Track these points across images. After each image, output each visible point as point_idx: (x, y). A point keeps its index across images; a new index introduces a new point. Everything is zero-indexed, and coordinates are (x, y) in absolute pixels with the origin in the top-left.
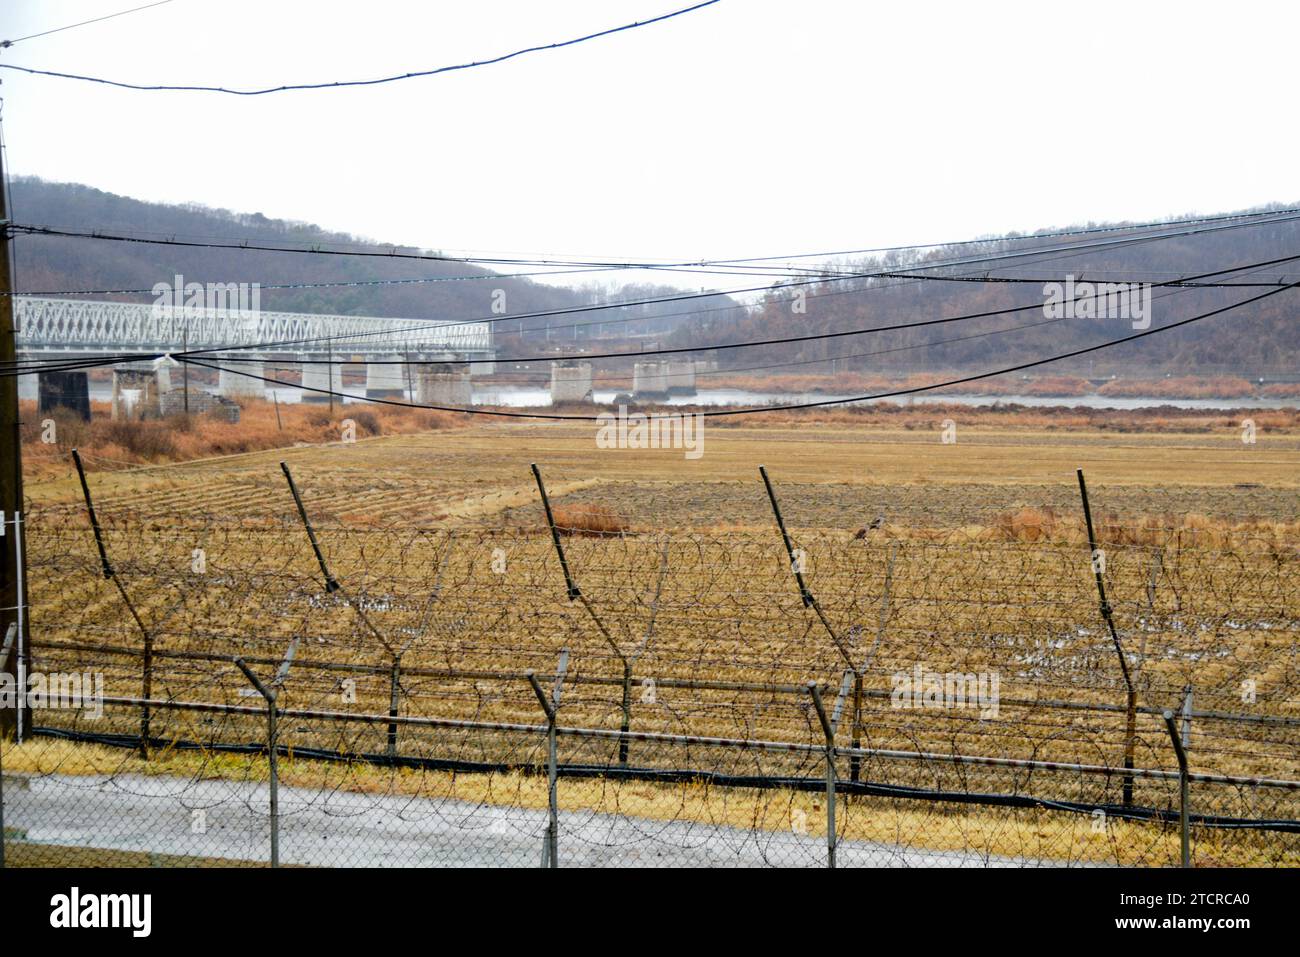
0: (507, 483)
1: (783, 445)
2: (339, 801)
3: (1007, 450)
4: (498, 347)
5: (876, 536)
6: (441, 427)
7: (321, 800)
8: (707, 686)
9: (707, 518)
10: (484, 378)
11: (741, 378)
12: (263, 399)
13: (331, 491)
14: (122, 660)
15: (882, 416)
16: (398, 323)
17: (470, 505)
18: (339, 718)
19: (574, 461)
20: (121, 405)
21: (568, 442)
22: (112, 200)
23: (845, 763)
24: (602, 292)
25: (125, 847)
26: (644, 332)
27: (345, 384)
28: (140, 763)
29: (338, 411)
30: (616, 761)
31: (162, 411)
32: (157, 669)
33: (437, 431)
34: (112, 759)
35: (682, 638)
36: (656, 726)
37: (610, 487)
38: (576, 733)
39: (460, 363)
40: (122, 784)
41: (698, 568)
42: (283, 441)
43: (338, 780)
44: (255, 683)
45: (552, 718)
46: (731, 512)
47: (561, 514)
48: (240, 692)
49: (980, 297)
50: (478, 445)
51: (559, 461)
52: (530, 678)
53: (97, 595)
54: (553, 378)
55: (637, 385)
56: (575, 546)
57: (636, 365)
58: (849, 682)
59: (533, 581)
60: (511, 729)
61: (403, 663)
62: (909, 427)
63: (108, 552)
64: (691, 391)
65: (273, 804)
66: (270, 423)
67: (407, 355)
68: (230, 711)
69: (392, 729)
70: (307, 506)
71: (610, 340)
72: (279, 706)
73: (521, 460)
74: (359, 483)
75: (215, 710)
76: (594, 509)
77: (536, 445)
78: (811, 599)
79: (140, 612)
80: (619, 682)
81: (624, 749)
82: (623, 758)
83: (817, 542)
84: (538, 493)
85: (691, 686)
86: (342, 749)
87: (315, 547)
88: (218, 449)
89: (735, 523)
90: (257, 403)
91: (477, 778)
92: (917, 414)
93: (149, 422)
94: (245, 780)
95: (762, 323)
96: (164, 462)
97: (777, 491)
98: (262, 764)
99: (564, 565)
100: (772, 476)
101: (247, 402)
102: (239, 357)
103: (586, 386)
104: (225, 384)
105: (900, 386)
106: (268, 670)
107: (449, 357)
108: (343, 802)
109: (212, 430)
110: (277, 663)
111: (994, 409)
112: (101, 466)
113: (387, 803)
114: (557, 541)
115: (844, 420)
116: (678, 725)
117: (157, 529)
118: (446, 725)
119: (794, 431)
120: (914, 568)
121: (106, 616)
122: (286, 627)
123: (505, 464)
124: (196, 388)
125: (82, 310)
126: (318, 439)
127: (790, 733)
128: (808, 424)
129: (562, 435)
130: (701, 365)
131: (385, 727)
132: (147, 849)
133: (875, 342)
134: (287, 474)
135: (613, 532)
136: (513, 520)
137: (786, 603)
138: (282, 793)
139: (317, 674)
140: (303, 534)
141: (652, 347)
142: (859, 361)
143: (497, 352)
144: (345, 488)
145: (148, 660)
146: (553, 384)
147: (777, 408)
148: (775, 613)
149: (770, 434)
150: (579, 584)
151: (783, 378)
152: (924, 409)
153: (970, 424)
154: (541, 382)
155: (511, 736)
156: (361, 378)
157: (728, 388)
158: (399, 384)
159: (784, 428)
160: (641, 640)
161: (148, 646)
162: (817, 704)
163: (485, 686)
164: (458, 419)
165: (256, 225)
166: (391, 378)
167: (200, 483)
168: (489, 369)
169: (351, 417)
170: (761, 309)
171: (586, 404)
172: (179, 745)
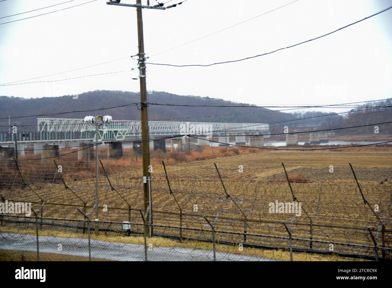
0: (274, 168)
1: (355, 156)
4: (271, 130)
5: (387, 183)
6: (256, 152)
7: (227, 256)
8: (335, 227)
9: (333, 177)
10: (268, 138)
11: (342, 137)
12: (209, 146)
14: (174, 216)
16: (244, 125)
17: (264, 174)
18: (231, 233)
19: (293, 162)
20: (173, 148)
21: (291, 156)
22: (171, 95)
23: (380, 252)
24: (300, 114)
26: (312, 125)
27: (230, 141)
28: (180, 244)
29: (228, 149)
30: (309, 248)
31: (183, 149)
32: (184, 219)
33: (255, 153)
34: (174, 243)
35: (327, 212)
36: (320, 238)
37: (304, 169)
38: (297, 239)
39: (261, 135)
40: (176, 250)
41: (331, 192)
42: (214, 157)
43: (231, 250)
44: (209, 223)
45: (290, 235)
46: (340, 176)
47: (290, 176)
48: (205, 225)
50: (266, 157)
51: (289, 161)
52: (284, 223)
53: (168, 198)
54: (287, 139)
55: (311, 140)
56: (294, 185)
57: (310, 134)
58: (380, 227)
59: (283, 195)
60: (279, 238)
61: (247, 218)
63: (171, 187)
64: (327, 141)
66: (210, 152)
67: (246, 133)
68: (203, 230)
69: (245, 236)
70: (221, 174)
71: (302, 128)
72: (215, 229)
73: (278, 161)
74: (234, 168)
75: (199, 230)
76: (300, 175)
77: (282, 157)
78: (367, 202)
79: (179, 203)
80: (309, 225)
81: (311, 244)
82: (311, 247)
83: (367, 185)
84: (284, 170)
85: (331, 227)
86: (232, 242)
87: (223, 186)
88: (197, 159)
89: (341, 179)
90: (207, 147)
91: (269, 251)
93: (180, 153)
94: (207, 250)
95: (348, 121)
96: (184, 163)
97: (354, 169)
98: (211, 245)
99: (292, 191)
100: (352, 165)
101: (204, 147)
102: (202, 136)
103: (296, 141)
104: (199, 142)
106: (212, 219)
107: (258, 134)
108: (233, 257)
109: (196, 154)
110: (214, 217)
112: (169, 164)
114: (289, 184)
115: (375, 149)
116: (327, 238)
117: (182, 181)
118: (260, 236)
119: (359, 152)
121: (171, 204)
122: (216, 207)
123: (274, 162)
124: (192, 143)
125: (164, 124)
126: (223, 156)
127: (361, 241)
128: (363, 151)
129: (289, 154)
130: (330, 133)
131: (243, 236)
134: (216, 166)
135: (305, 182)
136: (276, 178)
137: (358, 203)
138: (217, 254)
139: (225, 220)
140: (220, 182)
141: (315, 129)
143: (271, 131)
144: (230, 169)
145: (181, 216)
146: (287, 140)
147: (354, 146)
148: (355, 205)
149: (351, 153)
150: (296, 196)
151: (355, 137)
154: (283, 140)
155: (279, 239)
156: (234, 140)
157: (338, 140)
158: (244, 141)
159: (355, 151)
160: (315, 213)
161: (181, 212)
162: (371, 234)
163: (270, 225)
164: (260, 150)
165: (207, 100)
166: (243, 139)
167: (193, 168)
168: (269, 136)
169: (231, 150)
170: (347, 118)
171: (296, 145)
172: (190, 239)
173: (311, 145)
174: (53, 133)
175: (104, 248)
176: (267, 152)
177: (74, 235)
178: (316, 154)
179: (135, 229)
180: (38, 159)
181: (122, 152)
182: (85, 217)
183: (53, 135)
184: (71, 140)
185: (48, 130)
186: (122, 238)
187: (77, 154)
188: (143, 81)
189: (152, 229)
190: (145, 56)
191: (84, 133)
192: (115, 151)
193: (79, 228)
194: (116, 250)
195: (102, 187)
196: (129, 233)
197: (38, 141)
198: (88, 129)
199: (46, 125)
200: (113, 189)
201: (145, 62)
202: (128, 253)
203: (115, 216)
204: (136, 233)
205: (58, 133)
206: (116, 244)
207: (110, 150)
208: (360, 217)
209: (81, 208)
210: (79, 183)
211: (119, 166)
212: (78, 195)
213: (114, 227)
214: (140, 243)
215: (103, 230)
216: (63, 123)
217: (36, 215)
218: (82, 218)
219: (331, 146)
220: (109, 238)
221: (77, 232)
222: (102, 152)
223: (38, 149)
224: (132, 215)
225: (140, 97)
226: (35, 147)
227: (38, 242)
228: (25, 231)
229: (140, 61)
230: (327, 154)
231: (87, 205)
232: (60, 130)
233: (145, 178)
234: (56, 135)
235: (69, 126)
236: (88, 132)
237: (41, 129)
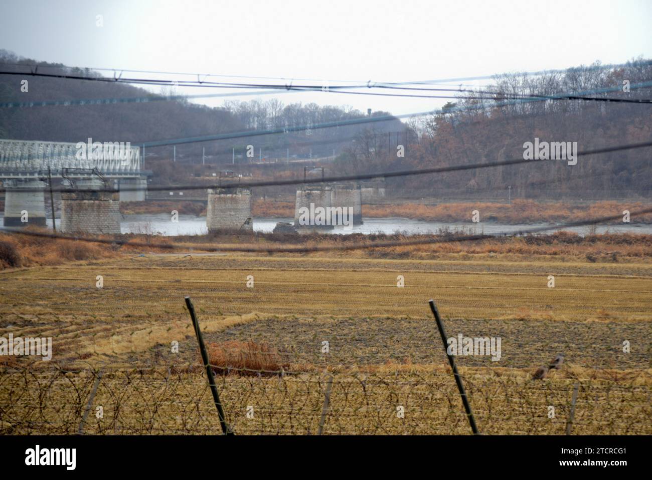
0: (158, 318)
1: (455, 278)
4: (150, 172)
5: (556, 376)
6: (87, 258)
9: (374, 355)
10: (137, 204)
11: (410, 206)
15: (560, 247)
17: (118, 342)
19: (231, 295)
21: (225, 274)
24: (262, 114)
26: (307, 157)
33: (83, 262)
37: (270, 322)
39: (109, 190)
41: (363, 409)
46: (399, 348)
47: (216, 351)
50: (127, 277)
51: (214, 294)
54: (210, 207)
56: (231, 385)
57: (298, 192)
59: (184, 424)
62: (591, 259)
64: (358, 219)
67: (50, 181)
71: (271, 165)
73: (174, 293)
76: (252, 346)
77: (189, 277)
83: (491, 382)
84: (192, 328)
89: (403, 361)
92: (600, 245)
95: (432, 146)
97: (445, 324)
99: (219, 408)
100: (442, 309)
103: (245, 215)
105: (581, 214)
107: (96, 184)
114: (211, 381)
115: (520, 251)
119: (467, 262)
120: (596, 412)
123: (156, 297)
128: (480, 257)
129: (217, 266)
130: (368, 191)
135: (272, 371)
136: (165, 358)
141: (315, 172)
143: (149, 177)
146: (209, 214)
147: (450, 238)
149: (441, 265)
151: (454, 206)
152: (609, 239)
154: (192, 210)
157: (397, 216)
158: (41, 212)
159: (454, 258)
164: (106, 249)
168: (140, 196)
170: (431, 133)
171: (245, 234)
176: (129, 256)
178: (316, 266)
219: (373, 237)
230: (354, 268)
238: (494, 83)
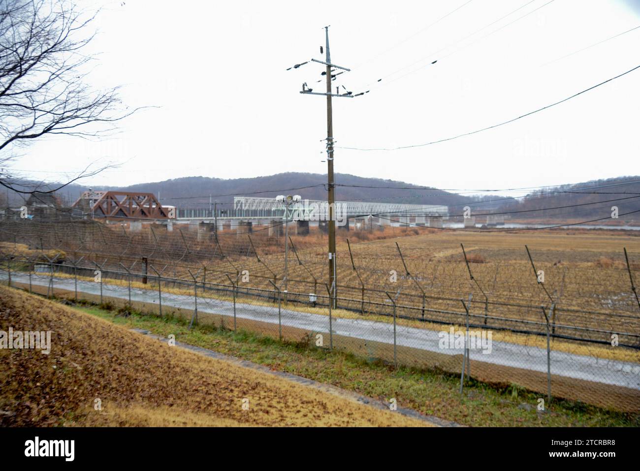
1: (531, 239)
2: (411, 330)
3: (598, 241)
7: (406, 329)
8: (509, 305)
9: (508, 258)
10: (447, 220)
11: (517, 220)
12: (390, 225)
13: (406, 249)
14: (357, 290)
15: (560, 231)
16: (424, 206)
17: (443, 254)
18: (411, 308)
19: (471, 242)
20: (356, 227)
21: (470, 237)
22: (355, 177)
23: (550, 329)
24: (478, 197)
25: (359, 337)
26: (490, 208)
27: (410, 222)
28: (362, 317)
29: (409, 229)
30: (484, 324)
31: (366, 228)
32: (365, 293)
33: (434, 234)
34: (357, 315)
35: (501, 292)
36: (495, 315)
37: (481, 250)
38: (474, 316)
39: (440, 217)
40: (359, 321)
41: (507, 272)
42: (394, 236)
43: (411, 324)
44: (390, 298)
45: (467, 312)
46: (515, 257)
47: (468, 256)
48: (386, 300)
49: (589, 198)
50: (444, 238)
51: (467, 242)
52: (461, 301)
53: (351, 274)
54: (465, 220)
55: (488, 222)
56: (472, 265)
57: (488, 217)
58: (553, 306)
59: (461, 274)
60: (456, 314)
61: (426, 295)
62: (567, 234)
63: (354, 263)
64: (503, 224)
65: (395, 329)
66: (391, 232)
67: (426, 214)
68: (384, 305)
69: (423, 311)
70: (402, 253)
71: (481, 210)
72: (396, 304)
73: (457, 242)
74: (414, 247)
75: (380, 304)
76: (476, 256)
77: (460, 238)
78: (540, 282)
79: (361, 278)
80: (484, 303)
81: (486, 321)
82: (486, 323)
84: (462, 251)
85: (505, 305)
86: (412, 317)
87: (404, 264)
88: (379, 238)
89: (516, 260)
91: (446, 326)
92: (570, 231)
93: (363, 232)
94: (388, 323)
95: (524, 205)
96: (366, 241)
97: (530, 251)
98: (392, 319)
99: (469, 270)
100: (528, 247)
101: (386, 227)
102: (384, 216)
103: (474, 222)
104: (381, 222)
105: (565, 223)
106: (393, 295)
107: (437, 215)
109: (378, 233)
110: (395, 293)
111: (594, 229)
112: (353, 242)
113: (424, 331)
114: (467, 264)
116: (503, 315)
117: (365, 258)
118: (439, 312)
119: (533, 235)
121: (354, 279)
123: (452, 243)
124: (374, 223)
126: (403, 236)
127: (534, 319)
128: (537, 233)
129: (467, 235)
130: (506, 217)
132: (364, 338)
133: (557, 211)
134: (397, 245)
135: (482, 262)
136: (454, 258)
138: (397, 327)
139: (405, 296)
140: (401, 261)
141: (492, 212)
142: (552, 216)
143: (450, 213)
144: (410, 248)
145: (363, 291)
146: (465, 222)
147: (529, 229)
149: (526, 236)
150: (473, 276)
151: (530, 220)
152: (572, 229)
153: (586, 233)
154: (461, 221)
155: (456, 316)
156: (414, 220)
157: (514, 223)
158: (424, 222)
159: (530, 234)
160: (490, 291)
161: (363, 287)
162: (544, 312)
163: (447, 302)
164: (439, 231)
165: (389, 182)
166: (422, 220)
167: (375, 247)
168: (448, 218)
169: (411, 230)
170: (523, 202)
171: (474, 227)
172: (371, 313)
173: (488, 227)
174: (248, 211)
175: (293, 317)
176: (445, 233)
177: (266, 304)
178: (492, 236)
179: (320, 301)
180: (234, 233)
181: (308, 229)
182: (276, 288)
183: (248, 212)
184: (263, 217)
185: (243, 208)
186: (309, 309)
187: (268, 231)
188: (331, 164)
189: (336, 301)
190: (334, 141)
191: (275, 212)
192: (302, 229)
193: (270, 298)
194: (303, 320)
195: (290, 261)
196: (314, 304)
197: (234, 218)
198: (279, 208)
199: (242, 203)
200: (300, 264)
201: (333, 146)
202: (313, 322)
203: (302, 288)
204: (322, 305)
205: (252, 211)
206: (304, 314)
207: (298, 228)
208: (532, 296)
209: (271, 280)
210: (270, 257)
211: (305, 243)
212: (270, 268)
213: (301, 299)
214: (325, 314)
215: (291, 301)
216: (256, 201)
217: (234, 284)
218: (272, 289)
219: (507, 229)
220: (297, 308)
221: (268, 301)
222: (290, 229)
223: (234, 226)
224: (317, 288)
225: (327, 178)
226: (232, 223)
227: (235, 308)
228: (223, 298)
229: (328, 145)
230: (503, 236)
231: (277, 277)
232: (254, 208)
233: (330, 254)
234: (250, 212)
235: (262, 205)
236: (278, 210)
237: (237, 207)
238: (540, 189)
